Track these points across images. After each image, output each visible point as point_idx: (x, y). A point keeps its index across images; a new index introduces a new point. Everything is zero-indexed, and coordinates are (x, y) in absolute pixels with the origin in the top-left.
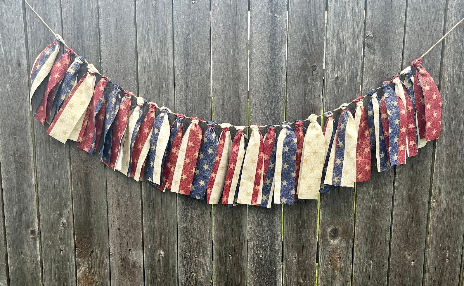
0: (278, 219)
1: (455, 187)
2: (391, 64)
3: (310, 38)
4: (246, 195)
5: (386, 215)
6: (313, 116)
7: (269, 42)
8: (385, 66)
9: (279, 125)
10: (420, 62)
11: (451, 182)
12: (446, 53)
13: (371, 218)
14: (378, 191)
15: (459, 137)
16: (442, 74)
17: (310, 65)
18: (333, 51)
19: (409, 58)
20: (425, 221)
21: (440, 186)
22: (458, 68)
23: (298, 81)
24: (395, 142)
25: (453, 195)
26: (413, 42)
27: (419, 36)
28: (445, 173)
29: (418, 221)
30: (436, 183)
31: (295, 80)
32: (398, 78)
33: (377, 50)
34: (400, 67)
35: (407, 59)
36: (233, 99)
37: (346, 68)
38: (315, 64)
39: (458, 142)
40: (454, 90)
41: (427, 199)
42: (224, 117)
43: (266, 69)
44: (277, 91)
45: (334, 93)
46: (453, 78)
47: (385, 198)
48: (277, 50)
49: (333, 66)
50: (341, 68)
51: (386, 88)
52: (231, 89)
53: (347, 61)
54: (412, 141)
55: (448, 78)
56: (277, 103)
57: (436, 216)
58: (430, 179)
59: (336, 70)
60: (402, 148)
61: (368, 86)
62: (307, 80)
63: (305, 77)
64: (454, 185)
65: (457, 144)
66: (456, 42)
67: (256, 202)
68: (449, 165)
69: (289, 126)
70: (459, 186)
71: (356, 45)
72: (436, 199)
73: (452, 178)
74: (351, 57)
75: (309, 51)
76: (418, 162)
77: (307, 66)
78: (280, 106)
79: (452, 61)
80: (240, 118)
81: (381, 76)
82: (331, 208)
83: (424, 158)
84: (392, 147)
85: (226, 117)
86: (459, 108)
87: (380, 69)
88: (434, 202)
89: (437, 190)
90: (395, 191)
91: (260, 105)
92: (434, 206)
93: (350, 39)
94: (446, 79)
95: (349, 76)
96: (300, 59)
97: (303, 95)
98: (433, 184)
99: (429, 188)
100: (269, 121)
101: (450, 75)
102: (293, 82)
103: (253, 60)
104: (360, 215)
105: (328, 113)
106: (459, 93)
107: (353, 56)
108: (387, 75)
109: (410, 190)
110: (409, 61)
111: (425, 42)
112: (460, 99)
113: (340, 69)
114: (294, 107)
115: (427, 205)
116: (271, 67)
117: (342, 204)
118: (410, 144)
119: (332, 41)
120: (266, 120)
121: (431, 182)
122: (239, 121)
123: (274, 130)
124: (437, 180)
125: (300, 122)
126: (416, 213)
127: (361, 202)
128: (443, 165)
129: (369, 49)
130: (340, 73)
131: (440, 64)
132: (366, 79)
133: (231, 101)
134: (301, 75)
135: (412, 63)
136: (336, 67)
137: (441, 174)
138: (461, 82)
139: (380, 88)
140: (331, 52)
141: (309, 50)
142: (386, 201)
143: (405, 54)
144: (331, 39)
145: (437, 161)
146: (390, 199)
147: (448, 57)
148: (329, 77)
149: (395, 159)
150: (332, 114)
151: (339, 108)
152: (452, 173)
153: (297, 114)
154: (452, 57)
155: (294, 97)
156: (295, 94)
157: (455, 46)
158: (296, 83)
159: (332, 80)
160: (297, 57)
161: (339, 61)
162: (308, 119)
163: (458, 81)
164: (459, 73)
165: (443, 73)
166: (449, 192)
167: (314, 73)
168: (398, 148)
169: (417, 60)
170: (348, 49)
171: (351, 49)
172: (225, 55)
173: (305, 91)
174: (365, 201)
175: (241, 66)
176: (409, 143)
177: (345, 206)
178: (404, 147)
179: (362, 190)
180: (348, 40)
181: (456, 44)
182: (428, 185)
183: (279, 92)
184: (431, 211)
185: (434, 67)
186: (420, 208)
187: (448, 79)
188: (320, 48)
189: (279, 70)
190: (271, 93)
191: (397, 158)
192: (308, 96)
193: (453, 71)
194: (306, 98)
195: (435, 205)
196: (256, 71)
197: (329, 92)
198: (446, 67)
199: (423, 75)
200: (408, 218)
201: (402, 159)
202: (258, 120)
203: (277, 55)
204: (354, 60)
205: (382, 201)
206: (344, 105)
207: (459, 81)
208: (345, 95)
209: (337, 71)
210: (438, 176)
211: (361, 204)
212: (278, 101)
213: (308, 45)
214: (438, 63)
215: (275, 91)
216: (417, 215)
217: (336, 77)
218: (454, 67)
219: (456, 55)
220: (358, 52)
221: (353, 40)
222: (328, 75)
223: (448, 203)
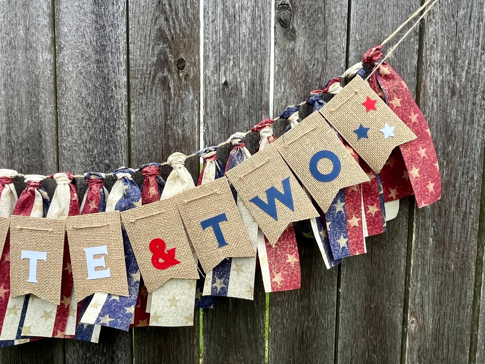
0: (122, 355)
1: (450, 294)
2: (327, 59)
3: (170, 5)
4: (43, 317)
5: (325, 346)
6: (177, 155)
7: (93, 12)
8: (316, 62)
9: (112, 174)
10: (379, 54)
11: (442, 284)
12: (427, 40)
13: (296, 351)
14: (310, 300)
15: (456, 200)
16: (422, 80)
17: (171, 59)
18: (216, 32)
19: (359, 48)
20: (396, 356)
21: (423, 292)
22: (449, 70)
23: (151, 89)
24: (337, 211)
25: (446, 309)
26: (366, 18)
27: (377, 7)
28: (431, 267)
29: (384, 356)
30: (415, 287)
31: (144, 88)
32: (338, 84)
33: (300, 32)
34: (343, 65)
35: (356, 49)
36: (27, 122)
37: (241, 67)
38: (182, 56)
39: (453, 209)
40: (444, 110)
41: (399, 315)
42: (12, 159)
43: (89, 64)
44: (112, 108)
45: (221, 113)
46: (442, 87)
47: (322, 313)
48: (108, 29)
49: (217, 61)
50: (233, 66)
51: (317, 103)
52: (24, 103)
53: (243, 53)
54: (372, 205)
55: (432, 88)
56: (114, 132)
57: (416, 348)
58: (404, 279)
59: (223, 69)
60: (354, 222)
61: (284, 101)
62: (169, 89)
63: (164, 82)
64: (448, 289)
65: (452, 213)
66: (446, 20)
67: (63, 330)
68: (439, 253)
69: (129, 176)
70: (457, 291)
71: (259, 22)
72: (416, 317)
73: (445, 276)
74: (250, 45)
75: (171, 32)
76: (383, 247)
77: (166, 61)
78: (119, 138)
79: (439, 55)
80: (44, 161)
81: (308, 82)
82: (223, 334)
83: (393, 239)
84: (333, 222)
85: (16, 159)
86: (454, 144)
87: (307, 67)
88: (413, 322)
89: (417, 300)
90: (341, 301)
91: (81, 134)
92: (413, 329)
93: (247, 10)
94: (429, 90)
95: (247, 80)
96: (153, 47)
97: (163, 117)
98: (410, 289)
99: (403, 295)
100: (98, 167)
101: (436, 81)
102: (141, 91)
103: (63, 48)
104: (277, 346)
105: (206, 151)
106: (453, 117)
107: (254, 43)
108: (319, 80)
109: (368, 299)
110: (359, 53)
111: (389, 19)
112: (455, 127)
113: (231, 69)
114: (146, 140)
115: (400, 327)
116: (98, 61)
117: (242, 325)
118: (368, 212)
119: (213, 13)
120: (92, 164)
121: (407, 284)
122: (42, 166)
123: (99, 182)
124: (417, 281)
125: (151, 167)
126: (380, 342)
127: (277, 321)
128: (429, 252)
129: (284, 29)
130: (231, 76)
131: (416, 60)
132: (281, 88)
133: (25, 128)
134: (157, 78)
135: (365, 55)
136: (222, 63)
137: (424, 270)
138: (457, 96)
139: (305, 102)
140: (213, 35)
141: (170, 30)
142: (324, 320)
143: (351, 39)
144: (210, 9)
145: (417, 245)
146: (331, 317)
147: (432, 47)
148: (209, 83)
149: (342, 246)
150: (214, 153)
151: (229, 141)
152: (444, 268)
153: (152, 154)
154: (439, 48)
155: (145, 119)
156: (146, 115)
157: (443, 27)
158: (147, 92)
159: (216, 89)
160: (147, 43)
161: (227, 53)
162: (167, 163)
163: (450, 95)
164: (452, 78)
165: (424, 77)
166: (439, 302)
167: (181, 75)
168: (346, 222)
169: (374, 49)
170: (244, 30)
171: (249, 29)
172: (8, 38)
173: (165, 109)
174: (285, 321)
175: (41, 60)
176: (366, 209)
177: (247, 330)
178: (359, 219)
179: (279, 299)
180: (244, 11)
181: (446, 23)
182: (401, 289)
183: (116, 111)
184: (408, 339)
185: (406, 66)
186: (387, 333)
187: (434, 90)
188: (190, 26)
189: (115, 68)
190: (101, 112)
191: (347, 243)
192: (171, 118)
193: (442, 74)
194: (169, 122)
195: (415, 328)
196: (71, 69)
197: (211, 112)
198: (429, 66)
199: (387, 77)
200: (365, 352)
201: (358, 244)
202: (77, 164)
203: (110, 40)
204: (256, 51)
205: (317, 320)
206: (236, 136)
207: (453, 93)
208: (241, 118)
209: (225, 72)
210: (419, 273)
211: (278, 326)
212: (114, 127)
213: (167, 20)
214: (412, 58)
215: (109, 108)
216: (382, 345)
217: (223, 82)
218: (443, 67)
219: (446, 43)
220: (262, 35)
221: (253, 11)
222: (208, 79)
223: (438, 323)
